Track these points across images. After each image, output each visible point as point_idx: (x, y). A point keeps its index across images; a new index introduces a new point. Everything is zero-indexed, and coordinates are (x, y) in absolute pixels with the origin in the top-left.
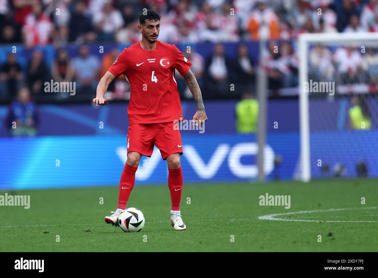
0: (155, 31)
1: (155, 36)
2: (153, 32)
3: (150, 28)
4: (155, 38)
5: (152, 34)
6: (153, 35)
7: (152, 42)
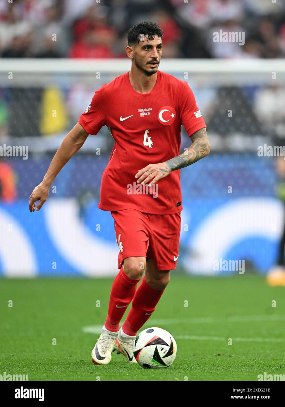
0: (154, 55)
1: (154, 64)
2: (153, 56)
3: (147, 49)
4: (154, 66)
5: (150, 59)
6: (151, 61)
7: (150, 74)
